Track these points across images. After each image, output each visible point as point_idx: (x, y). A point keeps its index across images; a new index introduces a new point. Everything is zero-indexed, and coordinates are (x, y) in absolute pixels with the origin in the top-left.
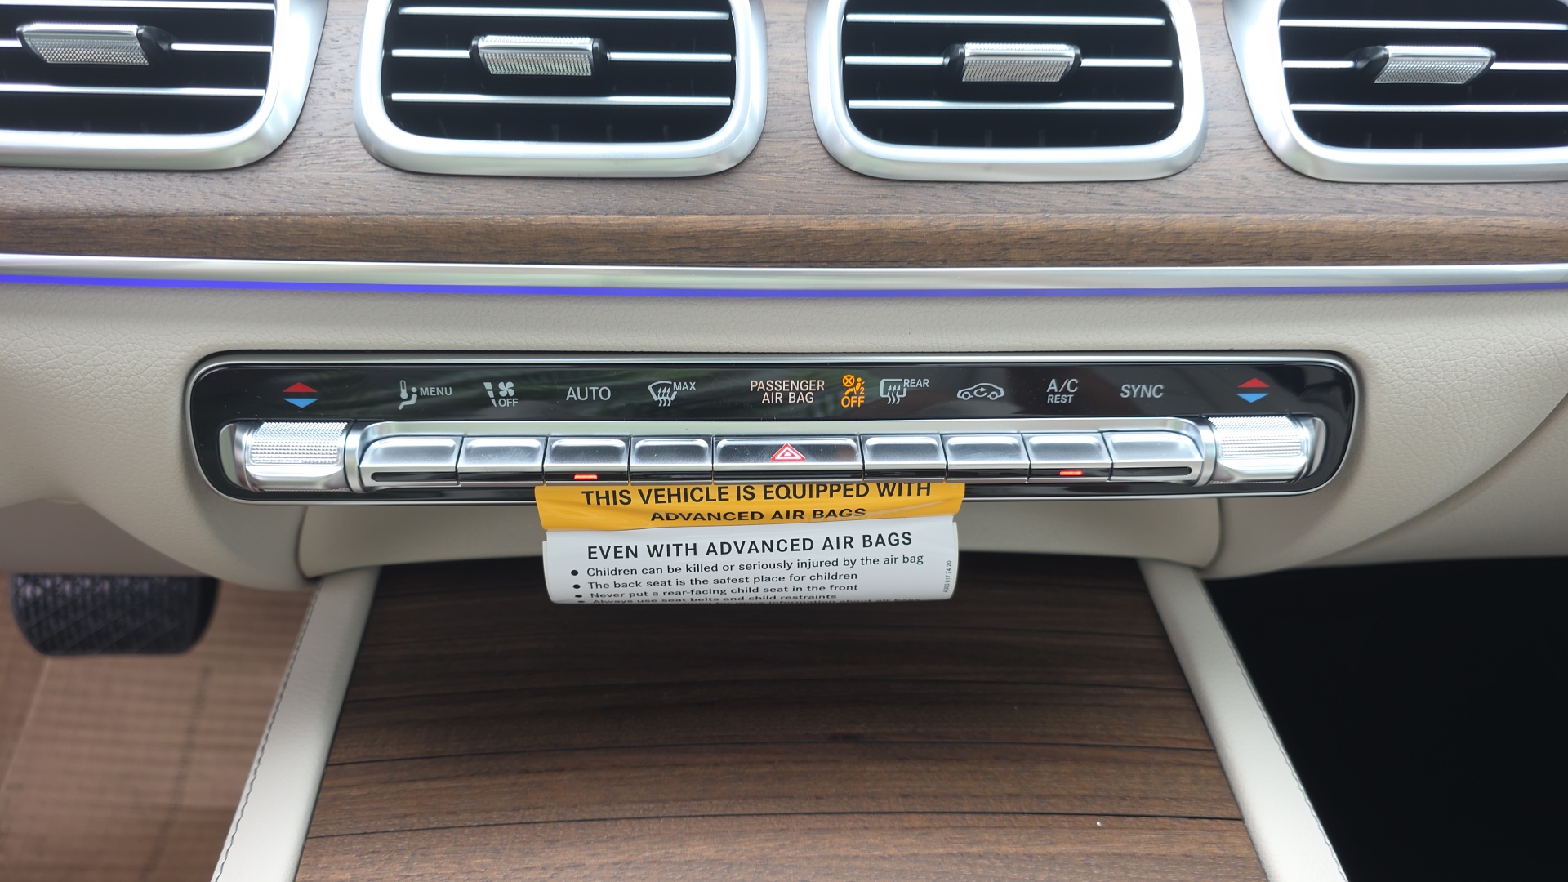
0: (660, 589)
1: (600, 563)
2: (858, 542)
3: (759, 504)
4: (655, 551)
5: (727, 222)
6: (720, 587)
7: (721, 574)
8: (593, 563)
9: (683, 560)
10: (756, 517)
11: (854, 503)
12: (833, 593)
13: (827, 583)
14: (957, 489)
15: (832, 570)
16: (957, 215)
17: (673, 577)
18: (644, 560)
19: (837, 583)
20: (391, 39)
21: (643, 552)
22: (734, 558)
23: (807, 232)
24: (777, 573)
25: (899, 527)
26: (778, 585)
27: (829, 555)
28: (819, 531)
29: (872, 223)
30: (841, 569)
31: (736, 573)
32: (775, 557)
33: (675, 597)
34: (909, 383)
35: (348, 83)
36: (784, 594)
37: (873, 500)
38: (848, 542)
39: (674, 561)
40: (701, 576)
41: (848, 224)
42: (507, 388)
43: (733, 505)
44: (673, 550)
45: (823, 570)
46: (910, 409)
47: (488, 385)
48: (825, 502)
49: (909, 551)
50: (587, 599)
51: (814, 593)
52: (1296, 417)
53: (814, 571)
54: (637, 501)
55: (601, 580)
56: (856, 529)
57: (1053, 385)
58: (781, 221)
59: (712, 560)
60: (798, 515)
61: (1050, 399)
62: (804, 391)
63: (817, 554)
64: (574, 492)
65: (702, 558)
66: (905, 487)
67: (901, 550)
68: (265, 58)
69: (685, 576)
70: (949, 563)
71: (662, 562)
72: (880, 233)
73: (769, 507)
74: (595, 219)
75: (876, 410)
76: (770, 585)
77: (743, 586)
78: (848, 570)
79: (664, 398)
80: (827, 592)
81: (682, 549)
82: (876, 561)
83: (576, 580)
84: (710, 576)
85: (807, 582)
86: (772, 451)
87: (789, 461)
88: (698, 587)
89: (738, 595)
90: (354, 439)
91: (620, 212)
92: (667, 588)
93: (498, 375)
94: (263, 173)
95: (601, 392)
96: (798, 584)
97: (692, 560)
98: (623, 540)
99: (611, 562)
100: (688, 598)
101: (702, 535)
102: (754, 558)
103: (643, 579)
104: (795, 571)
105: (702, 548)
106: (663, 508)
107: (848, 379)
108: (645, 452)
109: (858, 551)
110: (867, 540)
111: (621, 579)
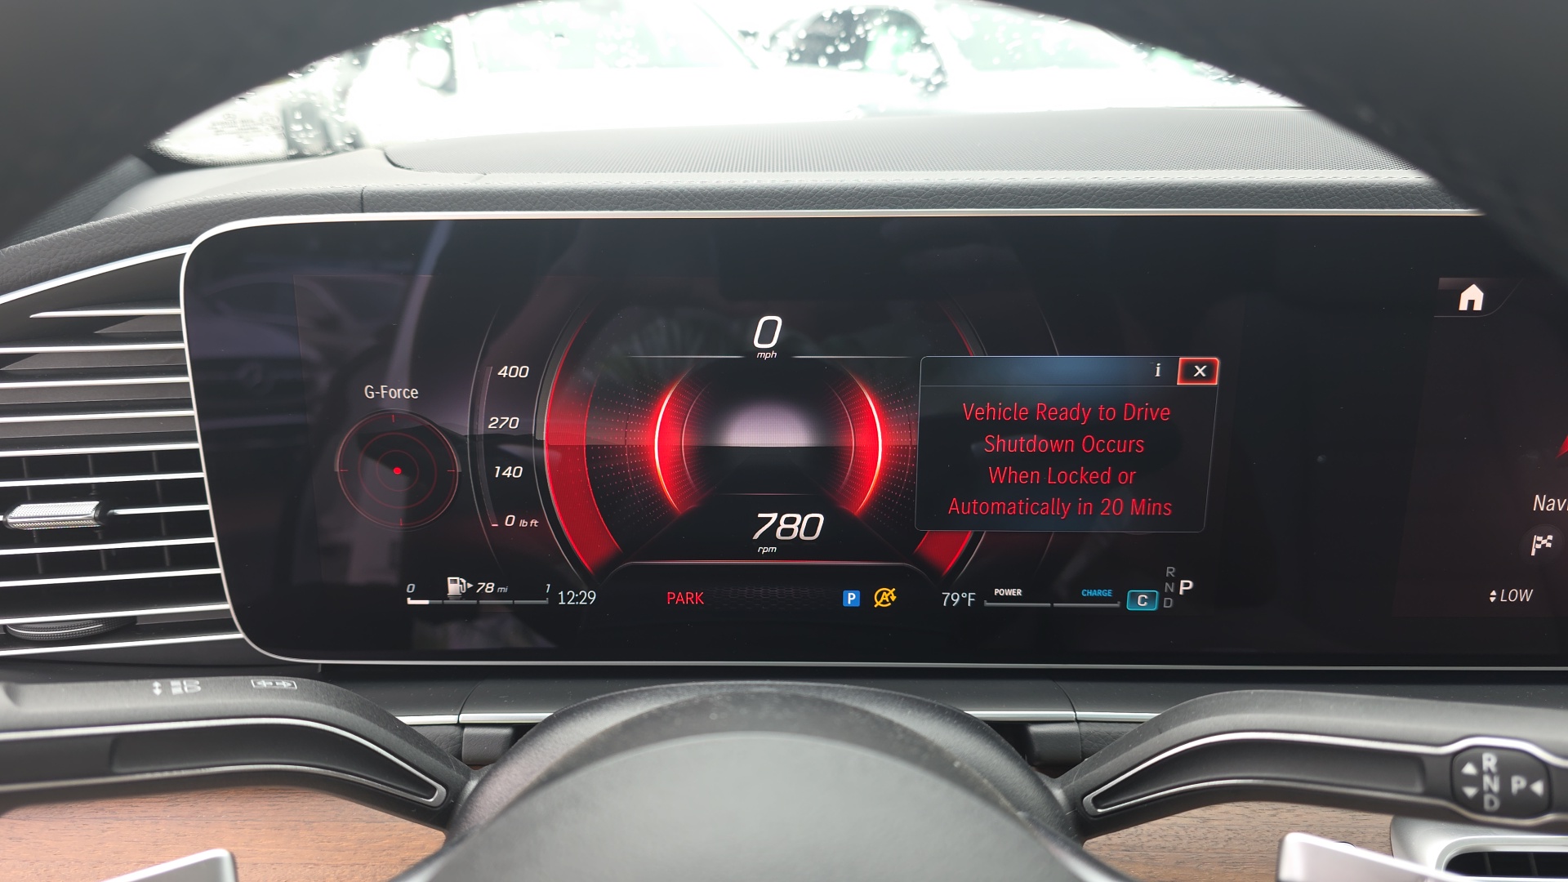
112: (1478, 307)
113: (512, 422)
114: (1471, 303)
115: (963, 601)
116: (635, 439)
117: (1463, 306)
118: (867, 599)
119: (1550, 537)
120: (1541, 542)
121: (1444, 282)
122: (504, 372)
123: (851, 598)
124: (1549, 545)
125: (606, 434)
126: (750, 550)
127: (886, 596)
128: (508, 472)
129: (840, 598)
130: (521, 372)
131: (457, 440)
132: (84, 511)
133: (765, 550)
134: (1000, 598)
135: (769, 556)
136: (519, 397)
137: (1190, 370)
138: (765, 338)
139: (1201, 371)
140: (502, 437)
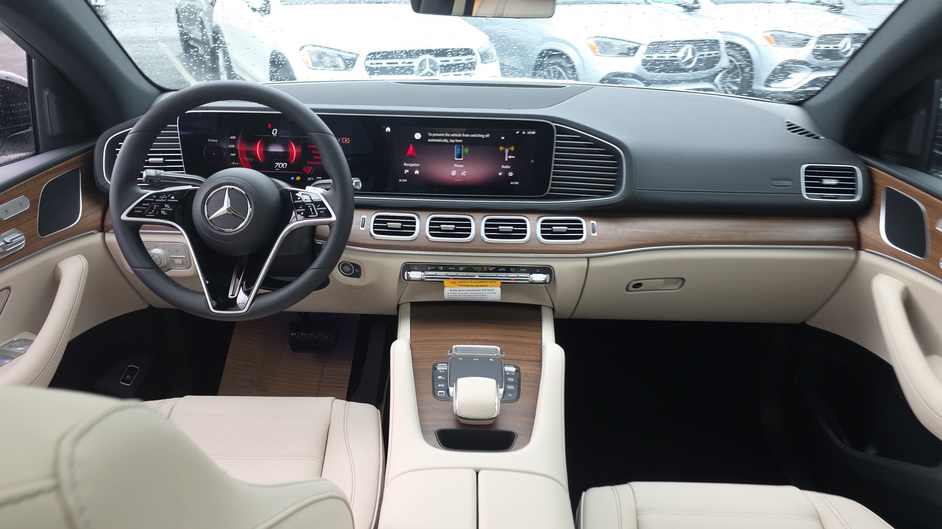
0: (459, 297)
1: (452, 292)
2: (487, 290)
4: (459, 291)
5: (470, 247)
6: (468, 297)
7: (468, 294)
10: (473, 286)
11: (486, 284)
12: (483, 299)
14: (499, 283)
15: (483, 295)
16: (498, 247)
17: (461, 295)
18: (458, 292)
19: (483, 297)
20: (430, 225)
22: (470, 292)
25: (492, 288)
28: (481, 288)
29: (487, 248)
31: (470, 294)
32: (475, 292)
33: (461, 299)
34: (493, 268)
35: (424, 230)
37: (488, 284)
39: (461, 292)
40: (465, 295)
41: (484, 248)
42: (442, 268)
43: (470, 284)
45: (481, 295)
46: (494, 271)
47: (439, 267)
48: (482, 284)
49: (494, 292)
50: (450, 299)
51: (480, 298)
52: (544, 274)
54: (457, 283)
55: (451, 295)
56: (486, 288)
57: (511, 269)
58: (476, 248)
59: (466, 292)
60: (478, 286)
61: (509, 271)
62: (479, 269)
63: (481, 292)
64: (449, 281)
66: (492, 282)
67: (492, 292)
68: (415, 227)
70: (499, 295)
73: (474, 284)
74: (454, 247)
75: (488, 271)
78: (485, 295)
79: (461, 269)
82: (489, 294)
83: (448, 295)
86: (474, 276)
87: (477, 277)
88: (465, 297)
89: (470, 299)
90: (423, 273)
91: (456, 246)
93: (441, 266)
94: (415, 241)
95: (453, 268)
97: (464, 292)
98: (455, 289)
99: (453, 292)
100: (463, 300)
101: (466, 289)
103: (457, 295)
106: (461, 284)
107: (485, 267)
108: (459, 276)
109: (486, 292)
111: (454, 295)
112: (389, 131)
113: (233, 146)
115: (313, 178)
116: (254, 150)
117: (387, 131)
118: (295, 178)
119: (408, 170)
120: (406, 171)
121: (383, 127)
122: (231, 138)
123: (292, 178)
124: (408, 172)
125: (249, 149)
126: (274, 169)
127: (298, 178)
128: (233, 155)
130: (234, 137)
131: (224, 149)
132: (162, 159)
133: (277, 169)
134: (318, 178)
135: (278, 171)
136: (234, 142)
137: (344, 141)
138: (274, 133)
139: (346, 140)
140: (231, 148)
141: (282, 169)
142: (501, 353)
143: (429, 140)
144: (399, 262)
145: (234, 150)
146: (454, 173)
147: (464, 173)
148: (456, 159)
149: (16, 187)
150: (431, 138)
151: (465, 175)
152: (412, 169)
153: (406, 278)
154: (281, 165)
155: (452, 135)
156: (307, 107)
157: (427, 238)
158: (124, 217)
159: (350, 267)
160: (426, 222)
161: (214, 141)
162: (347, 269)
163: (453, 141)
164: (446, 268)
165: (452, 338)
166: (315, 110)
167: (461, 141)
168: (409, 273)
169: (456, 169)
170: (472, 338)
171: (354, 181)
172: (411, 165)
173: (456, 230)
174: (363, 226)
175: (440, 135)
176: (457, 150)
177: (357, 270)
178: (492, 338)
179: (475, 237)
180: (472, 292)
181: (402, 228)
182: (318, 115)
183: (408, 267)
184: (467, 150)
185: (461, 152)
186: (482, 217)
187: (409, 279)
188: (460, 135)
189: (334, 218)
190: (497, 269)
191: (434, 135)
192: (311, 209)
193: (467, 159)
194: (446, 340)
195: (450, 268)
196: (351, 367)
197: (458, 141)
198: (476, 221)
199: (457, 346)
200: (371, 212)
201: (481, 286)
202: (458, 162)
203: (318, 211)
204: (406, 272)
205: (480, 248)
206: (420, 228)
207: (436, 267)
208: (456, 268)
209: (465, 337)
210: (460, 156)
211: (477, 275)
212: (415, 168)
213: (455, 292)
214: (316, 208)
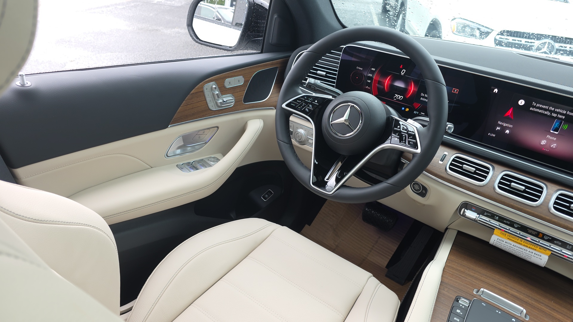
0: (504, 247)
1: (498, 241)
2: (534, 253)
3: (522, 243)
4: (506, 242)
5: (532, 212)
6: (512, 250)
7: (513, 249)
8: (497, 240)
9: (509, 245)
11: (535, 248)
12: (527, 258)
13: (527, 257)
14: (550, 253)
15: (528, 255)
16: (562, 222)
17: (507, 246)
19: (528, 257)
20: (501, 179)
21: (504, 242)
22: (516, 248)
23: (542, 217)
24: (521, 252)
25: (540, 254)
26: (520, 254)
27: (529, 253)
28: (529, 250)
29: (551, 219)
30: (530, 256)
31: (515, 250)
32: (521, 250)
33: (505, 249)
34: (548, 238)
35: (494, 182)
36: (520, 255)
37: (538, 249)
38: (532, 253)
39: (508, 245)
40: (510, 248)
41: (548, 218)
42: (497, 218)
43: (519, 241)
44: (508, 243)
45: (527, 255)
46: (548, 241)
47: (495, 216)
48: (531, 246)
49: (540, 258)
50: (494, 245)
51: (525, 257)
53: (526, 254)
54: (507, 235)
55: (497, 243)
56: (534, 252)
57: (568, 246)
58: (539, 214)
59: (513, 247)
60: (527, 246)
61: (567, 247)
62: (534, 233)
63: (527, 252)
64: (500, 231)
65: (512, 246)
66: (543, 249)
67: (539, 257)
68: (487, 176)
69: (508, 247)
70: (545, 262)
71: (506, 244)
72: (551, 220)
73: (523, 244)
74: (517, 206)
75: (542, 238)
76: (519, 253)
77: (516, 252)
78: (531, 256)
79: (516, 226)
80: (526, 258)
81: (510, 244)
82: (535, 257)
83: (494, 241)
84: (512, 248)
85: (524, 255)
86: (527, 237)
87: (529, 239)
88: (509, 249)
89: (514, 253)
90: (478, 216)
91: (520, 206)
92: (505, 248)
93: (497, 216)
94: (482, 187)
95: (509, 223)
96: (523, 255)
97: (510, 245)
98: (503, 239)
99: (500, 241)
100: (507, 251)
101: (513, 243)
102: (518, 249)
103: (503, 245)
104: (523, 253)
105: (512, 245)
106: (510, 238)
107: (540, 234)
108: (511, 231)
109: (533, 254)
110: (535, 254)
111: (500, 244)
112: (496, 92)
113: (371, 75)
114: (495, 91)
115: (417, 113)
116: (384, 81)
117: (494, 92)
118: (405, 109)
119: (500, 128)
120: (498, 128)
121: (492, 87)
122: (372, 69)
123: (403, 108)
124: (499, 129)
125: (381, 79)
126: (393, 99)
127: (407, 110)
128: (369, 81)
129: (402, 108)
130: (373, 69)
131: (364, 75)
132: (325, 73)
133: (395, 99)
134: (421, 114)
135: (395, 100)
136: (373, 72)
137: (454, 90)
138: (403, 72)
139: (456, 91)
140: (369, 77)
141: (398, 100)
142: (525, 316)
143: (531, 109)
144: (460, 199)
145: (370, 78)
146: (543, 142)
147: (554, 146)
148: (551, 131)
149: (239, 70)
150: (535, 107)
151: (554, 147)
152: (504, 128)
153: (462, 213)
154: (399, 97)
155: (558, 110)
156: (433, 58)
157: (494, 188)
158: (284, 106)
159: (420, 187)
160: (498, 175)
161: (360, 68)
162: (417, 187)
163: (555, 115)
164: (502, 219)
165: (482, 278)
166: (437, 62)
167: (564, 117)
168: (466, 210)
169: (548, 139)
170: (502, 287)
171: (449, 126)
172: (505, 125)
173: (525, 191)
174: (442, 160)
175: (544, 107)
176: (556, 124)
177: (424, 191)
178: (521, 297)
179: (541, 204)
180: (517, 248)
181: (475, 173)
182: (438, 66)
183: (466, 205)
184: (566, 127)
185: (560, 127)
186: (556, 189)
187: (464, 215)
188: (565, 112)
189: (419, 151)
190: (552, 240)
191: (538, 105)
192: (404, 138)
193: (563, 134)
194: (476, 279)
195: (505, 221)
196: (397, 246)
197: (560, 116)
198: (549, 190)
199: (485, 290)
200: (454, 152)
201: (529, 247)
202: (553, 135)
203: (409, 142)
204: (463, 209)
205: (543, 216)
206: (491, 178)
207: (492, 216)
208: (512, 224)
209: (495, 284)
210: (556, 130)
211: (529, 238)
212: (507, 128)
213: (502, 242)
214: (408, 138)
